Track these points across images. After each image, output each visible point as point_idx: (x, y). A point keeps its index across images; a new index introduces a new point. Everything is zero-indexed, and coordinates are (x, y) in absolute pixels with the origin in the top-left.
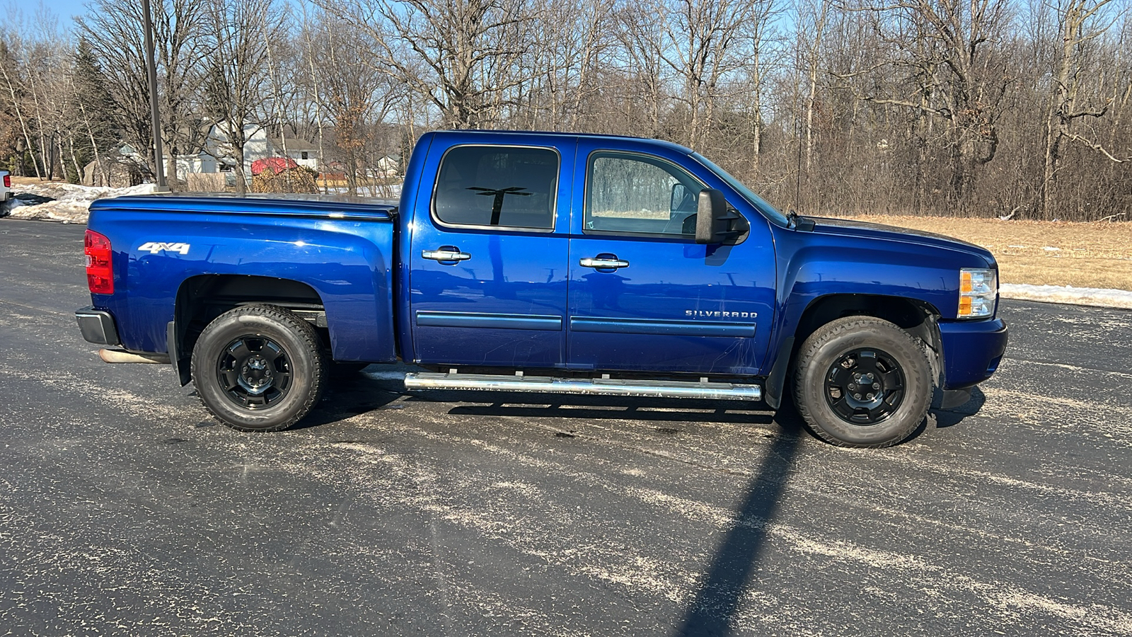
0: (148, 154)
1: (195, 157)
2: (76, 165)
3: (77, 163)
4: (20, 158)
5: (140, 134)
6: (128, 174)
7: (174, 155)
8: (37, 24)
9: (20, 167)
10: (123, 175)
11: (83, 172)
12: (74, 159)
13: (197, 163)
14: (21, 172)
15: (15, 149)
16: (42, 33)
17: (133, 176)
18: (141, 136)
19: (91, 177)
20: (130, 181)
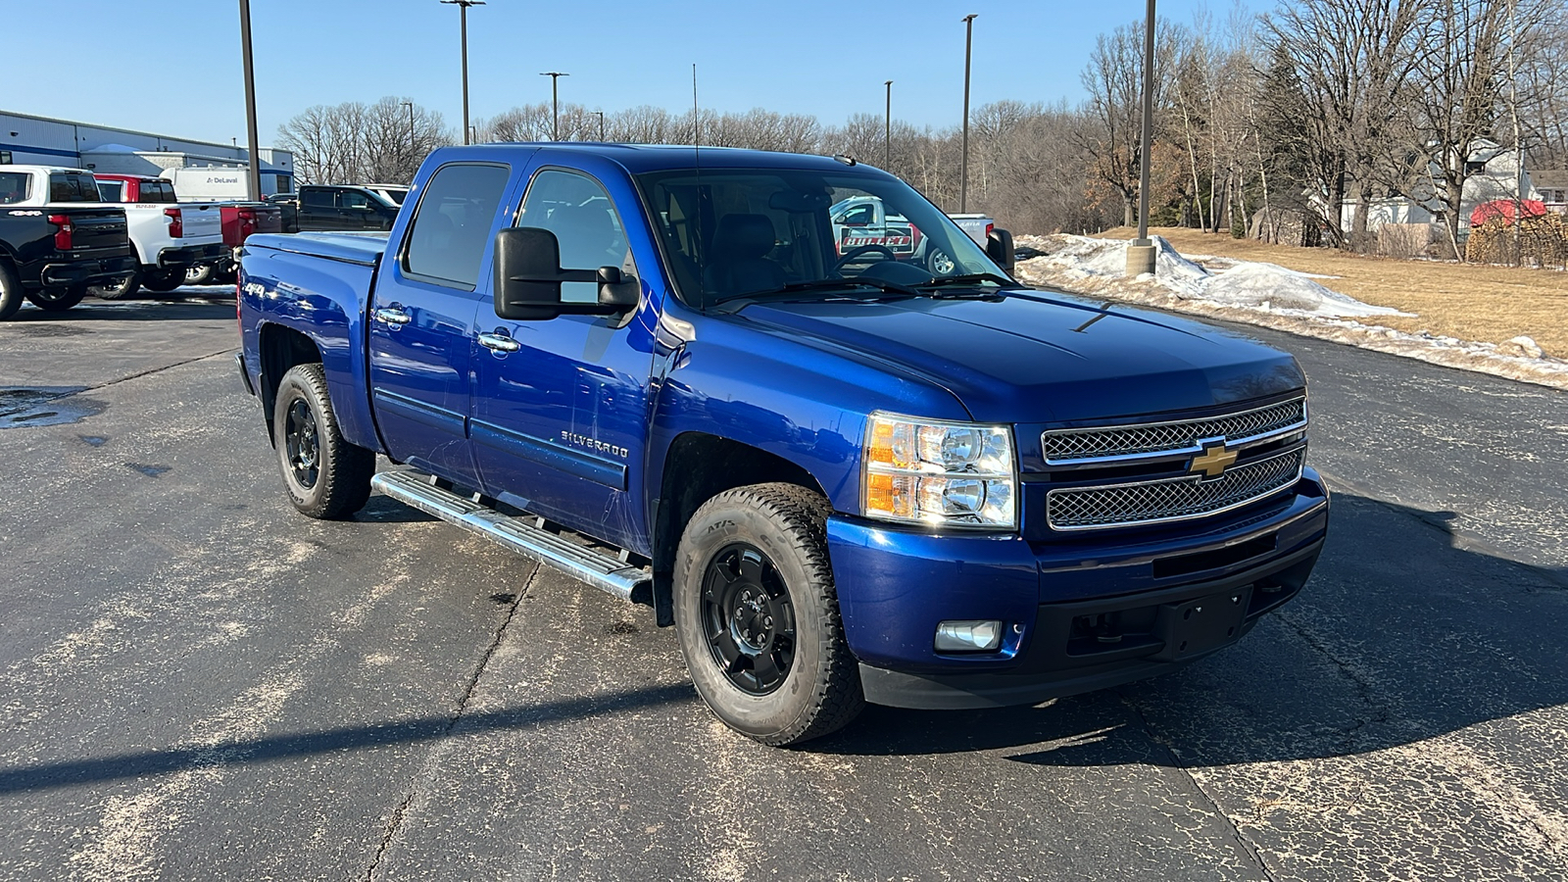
0: (1331, 197)
1: (1401, 201)
2: (1243, 212)
3: (1245, 209)
4: (1189, 204)
5: (1323, 169)
6: (1301, 225)
7: (1366, 198)
8: (1228, 30)
9: (1187, 215)
10: (1295, 226)
11: (1250, 221)
12: (1242, 205)
13: (1404, 209)
14: (1187, 222)
15: (1184, 193)
16: (1233, 40)
17: (1309, 227)
18: (1324, 171)
19: (1258, 228)
20: (1303, 235)
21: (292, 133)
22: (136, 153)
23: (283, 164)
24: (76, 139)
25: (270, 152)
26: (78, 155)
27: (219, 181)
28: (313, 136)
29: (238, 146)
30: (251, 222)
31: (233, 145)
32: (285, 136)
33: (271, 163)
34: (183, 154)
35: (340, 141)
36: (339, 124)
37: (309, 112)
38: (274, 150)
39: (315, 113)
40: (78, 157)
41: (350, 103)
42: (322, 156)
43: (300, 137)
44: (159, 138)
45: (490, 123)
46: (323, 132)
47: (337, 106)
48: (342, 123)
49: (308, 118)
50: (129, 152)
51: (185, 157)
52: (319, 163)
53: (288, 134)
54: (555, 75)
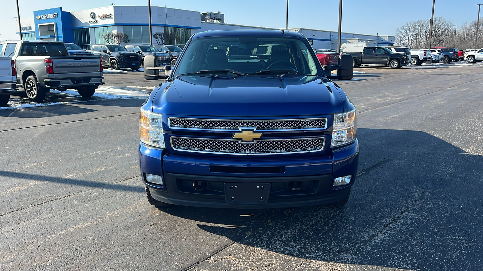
21: (401, 31)
22: (345, 39)
23: (391, 40)
24: (330, 36)
25: (387, 37)
26: (330, 40)
27: (358, 46)
28: (407, 31)
29: (378, 36)
30: (328, 58)
31: (377, 35)
32: (398, 32)
33: (387, 40)
34: (358, 39)
35: (416, 32)
36: (416, 27)
37: (407, 24)
38: (388, 36)
39: (409, 24)
40: (330, 41)
41: (421, 20)
42: (410, 38)
43: (403, 32)
44: (354, 34)
45: (471, 24)
46: (411, 30)
47: (416, 22)
48: (417, 27)
49: (407, 26)
50: (344, 39)
51: (359, 40)
52: (408, 40)
53: (400, 31)
54: (480, 5)
